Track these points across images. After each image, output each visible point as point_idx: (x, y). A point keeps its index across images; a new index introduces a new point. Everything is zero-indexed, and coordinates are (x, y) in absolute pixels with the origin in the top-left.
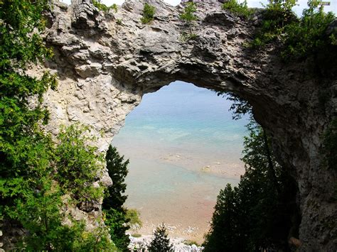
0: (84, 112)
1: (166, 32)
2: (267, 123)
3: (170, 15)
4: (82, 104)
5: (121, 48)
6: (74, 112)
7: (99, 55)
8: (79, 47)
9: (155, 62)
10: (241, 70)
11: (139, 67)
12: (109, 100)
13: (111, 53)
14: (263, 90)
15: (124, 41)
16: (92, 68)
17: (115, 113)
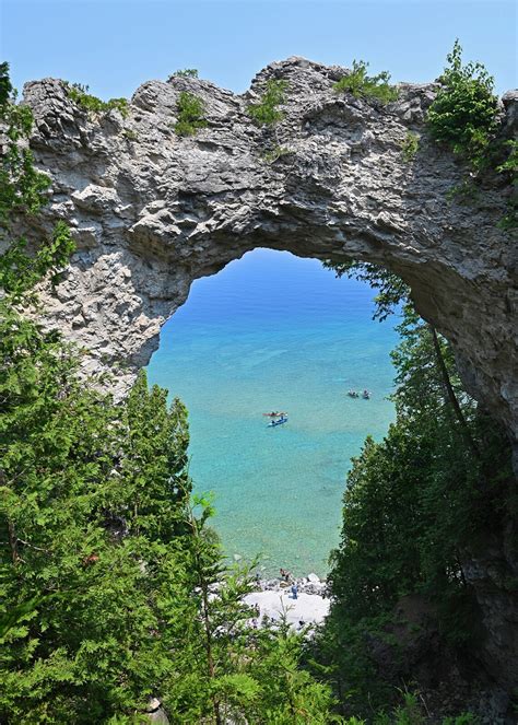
0: (75, 325)
1: (226, 148)
3: (233, 114)
4: (68, 310)
5: (138, 189)
6: (52, 327)
7: (94, 205)
8: (52, 191)
9: (210, 213)
10: (385, 216)
12: (122, 297)
13: (118, 200)
15: (144, 174)
16: (83, 233)
17: (138, 324)
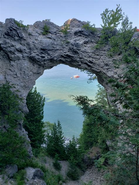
0: (14, 77)
1: (54, 39)
5: (31, 47)
6: (9, 77)
7: (20, 50)
8: (10, 46)
9: (49, 54)
10: (91, 59)
11: (41, 57)
12: (26, 72)
13: (26, 49)
14: (101, 69)
15: (33, 44)
16: (17, 56)
17: (30, 79)
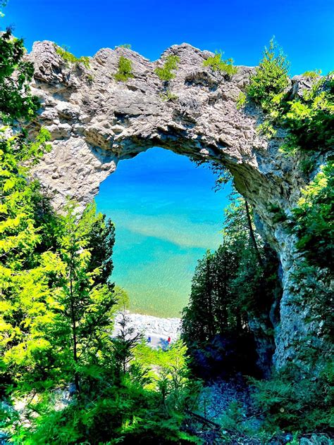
0: (54, 178)
1: (143, 91)
2: (248, 193)
3: (148, 72)
4: (50, 169)
5: (92, 108)
7: (67, 114)
8: (45, 104)
9: (130, 125)
10: (223, 137)
11: (113, 130)
12: (80, 165)
13: (81, 112)
15: (96, 100)
16: (60, 129)
17: (88, 180)
